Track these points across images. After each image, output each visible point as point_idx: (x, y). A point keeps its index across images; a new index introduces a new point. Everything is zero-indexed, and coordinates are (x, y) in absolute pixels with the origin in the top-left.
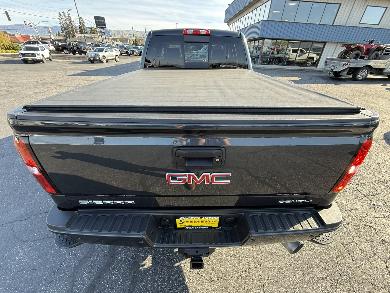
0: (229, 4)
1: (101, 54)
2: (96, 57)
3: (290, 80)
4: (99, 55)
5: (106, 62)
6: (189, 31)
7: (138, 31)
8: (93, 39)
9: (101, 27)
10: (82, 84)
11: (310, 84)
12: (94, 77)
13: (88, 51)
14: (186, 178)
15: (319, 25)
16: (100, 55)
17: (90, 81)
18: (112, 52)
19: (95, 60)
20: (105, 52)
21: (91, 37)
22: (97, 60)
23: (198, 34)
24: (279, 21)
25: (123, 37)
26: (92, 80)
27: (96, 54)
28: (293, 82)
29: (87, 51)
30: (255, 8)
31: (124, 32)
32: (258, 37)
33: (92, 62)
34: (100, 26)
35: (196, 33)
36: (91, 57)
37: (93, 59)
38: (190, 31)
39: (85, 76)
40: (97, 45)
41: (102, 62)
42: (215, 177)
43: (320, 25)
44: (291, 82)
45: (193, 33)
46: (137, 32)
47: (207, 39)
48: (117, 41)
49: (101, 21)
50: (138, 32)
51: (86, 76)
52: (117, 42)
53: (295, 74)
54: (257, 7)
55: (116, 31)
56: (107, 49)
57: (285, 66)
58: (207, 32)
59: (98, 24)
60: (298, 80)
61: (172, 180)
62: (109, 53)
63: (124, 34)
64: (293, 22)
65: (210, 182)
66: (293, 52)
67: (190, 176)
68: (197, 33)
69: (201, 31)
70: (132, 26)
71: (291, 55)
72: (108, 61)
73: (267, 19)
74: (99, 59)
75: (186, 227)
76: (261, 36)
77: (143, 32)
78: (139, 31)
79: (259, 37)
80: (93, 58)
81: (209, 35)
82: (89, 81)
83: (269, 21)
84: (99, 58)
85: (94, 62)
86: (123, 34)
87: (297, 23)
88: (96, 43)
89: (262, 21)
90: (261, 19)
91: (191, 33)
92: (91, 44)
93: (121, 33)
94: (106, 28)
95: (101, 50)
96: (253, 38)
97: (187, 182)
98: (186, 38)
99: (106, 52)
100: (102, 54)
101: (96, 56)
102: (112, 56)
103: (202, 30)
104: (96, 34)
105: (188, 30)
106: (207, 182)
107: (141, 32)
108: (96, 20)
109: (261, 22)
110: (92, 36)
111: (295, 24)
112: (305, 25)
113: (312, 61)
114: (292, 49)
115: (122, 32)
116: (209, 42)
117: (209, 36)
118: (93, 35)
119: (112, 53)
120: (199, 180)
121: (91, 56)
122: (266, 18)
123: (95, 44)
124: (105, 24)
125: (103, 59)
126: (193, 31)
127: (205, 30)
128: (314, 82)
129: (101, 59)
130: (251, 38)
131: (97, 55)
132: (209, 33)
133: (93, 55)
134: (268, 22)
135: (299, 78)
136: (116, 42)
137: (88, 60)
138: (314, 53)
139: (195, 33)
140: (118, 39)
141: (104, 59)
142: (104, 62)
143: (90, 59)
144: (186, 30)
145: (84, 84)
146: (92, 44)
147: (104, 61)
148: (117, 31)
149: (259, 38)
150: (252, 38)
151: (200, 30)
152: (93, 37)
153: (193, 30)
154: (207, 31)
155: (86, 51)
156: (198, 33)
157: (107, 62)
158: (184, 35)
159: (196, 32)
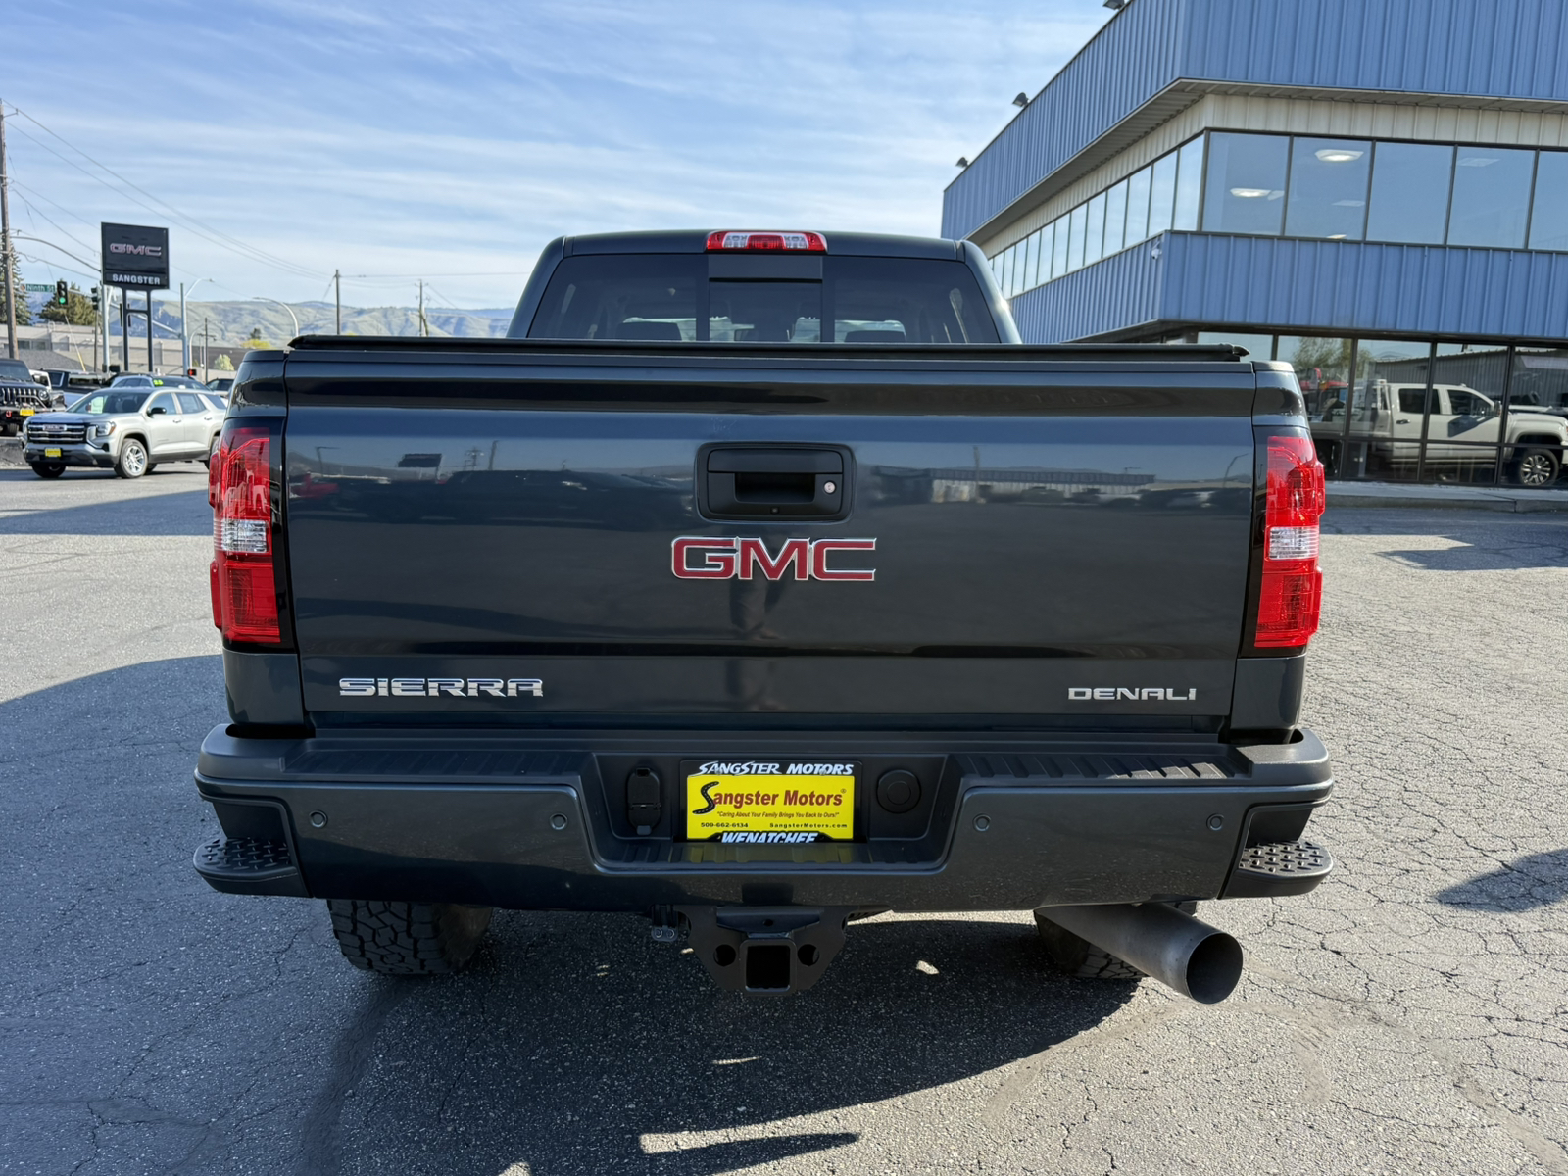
0: (963, 162)
1: (122, 424)
2: (85, 442)
3: (1389, 550)
4: (107, 432)
5: (142, 469)
6: (734, 237)
7: (365, 306)
8: (57, 351)
9: (137, 284)
10: (11, 569)
11: (1523, 570)
12: (78, 537)
13: (27, 411)
14: (734, 555)
15: (1519, 255)
16: (113, 429)
17: (60, 557)
18: (195, 411)
19: (72, 459)
20: (150, 414)
21: (43, 343)
22: (85, 460)
23: (770, 249)
24: (1271, 238)
25: (257, 341)
26: (73, 551)
27: (87, 425)
28: (1409, 558)
29: (22, 412)
30: (1119, 177)
31: (271, 316)
32: (1149, 321)
33: (47, 470)
34: (127, 278)
35: (765, 245)
36: (54, 439)
37: (59, 454)
38: (738, 237)
39: (22, 533)
40: (86, 382)
41: (120, 473)
42: (828, 551)
43: (1525, 256)
44: (1396, 557)
45: (750, 245)
46: (360, 312)
47: (815, 268)
48: (211, 366)
49: (141, 249)
50: (365, 317)
51: (27, 533)
52: (211, 368)
53: (1429, 521)
54: (1130, 171)
55: (214, 307)
56: (168, 396)
57: (1360, 484)
58: (811, 242)
59: (114, 268)
60: (1445, 548)
61: (688, 567)
62: (177, 417)
63: (266, 328)
64: (1358, 243)
65: (810, 576)
66: (1405, 407)
67: (746, 547)
68: (765, 247)
69: (787, 239)
70: (337, 276)
71: (1399, 422)
72: (158, 468)
73: (1193, 228)
74: (103, 452)
75: (722, 835)
76: (1172, 314)
77: (400, 313)
78: (374, 310)
79: (1162, 323)
80: (66, 447)
81: (822, 252)
82: (53, 557)
83: (1207, 235)
84: (106, 447)
85: (63, 470)
86: (257, 327)
87: (1380, 244)
88: (80, 372)
89: (1163, 238)
90: (1159, 226)
91: (742, 243)
92: (46, 375)
93: (248, 319)
94: (164, 285)
95: (131, 405)
96: (1123, 328)
97: (736, 575)
98: (717, 267)
99: (155, 416)
100: (125, 422)
101: (84, 436)
102: (192, 434)
103: (787, 235)
104: (77, 324)
105: (727, 235)
106: (802, 573)
107: (385, 316)
108: (112, 246)
109: (1157, 242)
110: (50, 335)
111: (1373, 252)
112: (1436, 254)
113: (1548, 458)
114: (1396, 388)
115: (253, 313)
116: (820, 281)
117: (821, 257)
118: (58, 332)
119: (189, 421)
120: (773, 563)
121: (50, 436)
122: (1187, 223)
123: (70, 377)
124: (163, 265)
125: (129, 451)
126: (752, 238)
127: (803, 236)
128: (1551, 558)
129: (114, 451)
130: (1111, 331)
131: (94, 429)
132: (822, 245)
133: (65, 427)
134: (1199, 242)
135: (1450, 540)
136: (209, 371)
137: (29, 457)
138: (1555, 411)
139: (759, 244)
140: (224, 351)
141: (138, 452)
142: (134, 472)
143: (43, 456)
144: (721, 235)
145: (25, 567)
146: (55, 376)
147: (134, 464)
148: (219, 305)
149: (1164, 329)
150: (1117, 329)
151: (782, 235)
152: (55, 339)
153: (749, 235)
154: (811, 236)
155: (15, 413)
156: (772, 244)
157: (149, 472)
158: (708, 252)
159: (762, 242)
